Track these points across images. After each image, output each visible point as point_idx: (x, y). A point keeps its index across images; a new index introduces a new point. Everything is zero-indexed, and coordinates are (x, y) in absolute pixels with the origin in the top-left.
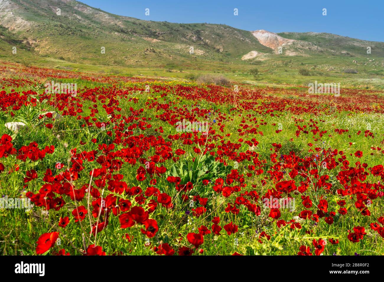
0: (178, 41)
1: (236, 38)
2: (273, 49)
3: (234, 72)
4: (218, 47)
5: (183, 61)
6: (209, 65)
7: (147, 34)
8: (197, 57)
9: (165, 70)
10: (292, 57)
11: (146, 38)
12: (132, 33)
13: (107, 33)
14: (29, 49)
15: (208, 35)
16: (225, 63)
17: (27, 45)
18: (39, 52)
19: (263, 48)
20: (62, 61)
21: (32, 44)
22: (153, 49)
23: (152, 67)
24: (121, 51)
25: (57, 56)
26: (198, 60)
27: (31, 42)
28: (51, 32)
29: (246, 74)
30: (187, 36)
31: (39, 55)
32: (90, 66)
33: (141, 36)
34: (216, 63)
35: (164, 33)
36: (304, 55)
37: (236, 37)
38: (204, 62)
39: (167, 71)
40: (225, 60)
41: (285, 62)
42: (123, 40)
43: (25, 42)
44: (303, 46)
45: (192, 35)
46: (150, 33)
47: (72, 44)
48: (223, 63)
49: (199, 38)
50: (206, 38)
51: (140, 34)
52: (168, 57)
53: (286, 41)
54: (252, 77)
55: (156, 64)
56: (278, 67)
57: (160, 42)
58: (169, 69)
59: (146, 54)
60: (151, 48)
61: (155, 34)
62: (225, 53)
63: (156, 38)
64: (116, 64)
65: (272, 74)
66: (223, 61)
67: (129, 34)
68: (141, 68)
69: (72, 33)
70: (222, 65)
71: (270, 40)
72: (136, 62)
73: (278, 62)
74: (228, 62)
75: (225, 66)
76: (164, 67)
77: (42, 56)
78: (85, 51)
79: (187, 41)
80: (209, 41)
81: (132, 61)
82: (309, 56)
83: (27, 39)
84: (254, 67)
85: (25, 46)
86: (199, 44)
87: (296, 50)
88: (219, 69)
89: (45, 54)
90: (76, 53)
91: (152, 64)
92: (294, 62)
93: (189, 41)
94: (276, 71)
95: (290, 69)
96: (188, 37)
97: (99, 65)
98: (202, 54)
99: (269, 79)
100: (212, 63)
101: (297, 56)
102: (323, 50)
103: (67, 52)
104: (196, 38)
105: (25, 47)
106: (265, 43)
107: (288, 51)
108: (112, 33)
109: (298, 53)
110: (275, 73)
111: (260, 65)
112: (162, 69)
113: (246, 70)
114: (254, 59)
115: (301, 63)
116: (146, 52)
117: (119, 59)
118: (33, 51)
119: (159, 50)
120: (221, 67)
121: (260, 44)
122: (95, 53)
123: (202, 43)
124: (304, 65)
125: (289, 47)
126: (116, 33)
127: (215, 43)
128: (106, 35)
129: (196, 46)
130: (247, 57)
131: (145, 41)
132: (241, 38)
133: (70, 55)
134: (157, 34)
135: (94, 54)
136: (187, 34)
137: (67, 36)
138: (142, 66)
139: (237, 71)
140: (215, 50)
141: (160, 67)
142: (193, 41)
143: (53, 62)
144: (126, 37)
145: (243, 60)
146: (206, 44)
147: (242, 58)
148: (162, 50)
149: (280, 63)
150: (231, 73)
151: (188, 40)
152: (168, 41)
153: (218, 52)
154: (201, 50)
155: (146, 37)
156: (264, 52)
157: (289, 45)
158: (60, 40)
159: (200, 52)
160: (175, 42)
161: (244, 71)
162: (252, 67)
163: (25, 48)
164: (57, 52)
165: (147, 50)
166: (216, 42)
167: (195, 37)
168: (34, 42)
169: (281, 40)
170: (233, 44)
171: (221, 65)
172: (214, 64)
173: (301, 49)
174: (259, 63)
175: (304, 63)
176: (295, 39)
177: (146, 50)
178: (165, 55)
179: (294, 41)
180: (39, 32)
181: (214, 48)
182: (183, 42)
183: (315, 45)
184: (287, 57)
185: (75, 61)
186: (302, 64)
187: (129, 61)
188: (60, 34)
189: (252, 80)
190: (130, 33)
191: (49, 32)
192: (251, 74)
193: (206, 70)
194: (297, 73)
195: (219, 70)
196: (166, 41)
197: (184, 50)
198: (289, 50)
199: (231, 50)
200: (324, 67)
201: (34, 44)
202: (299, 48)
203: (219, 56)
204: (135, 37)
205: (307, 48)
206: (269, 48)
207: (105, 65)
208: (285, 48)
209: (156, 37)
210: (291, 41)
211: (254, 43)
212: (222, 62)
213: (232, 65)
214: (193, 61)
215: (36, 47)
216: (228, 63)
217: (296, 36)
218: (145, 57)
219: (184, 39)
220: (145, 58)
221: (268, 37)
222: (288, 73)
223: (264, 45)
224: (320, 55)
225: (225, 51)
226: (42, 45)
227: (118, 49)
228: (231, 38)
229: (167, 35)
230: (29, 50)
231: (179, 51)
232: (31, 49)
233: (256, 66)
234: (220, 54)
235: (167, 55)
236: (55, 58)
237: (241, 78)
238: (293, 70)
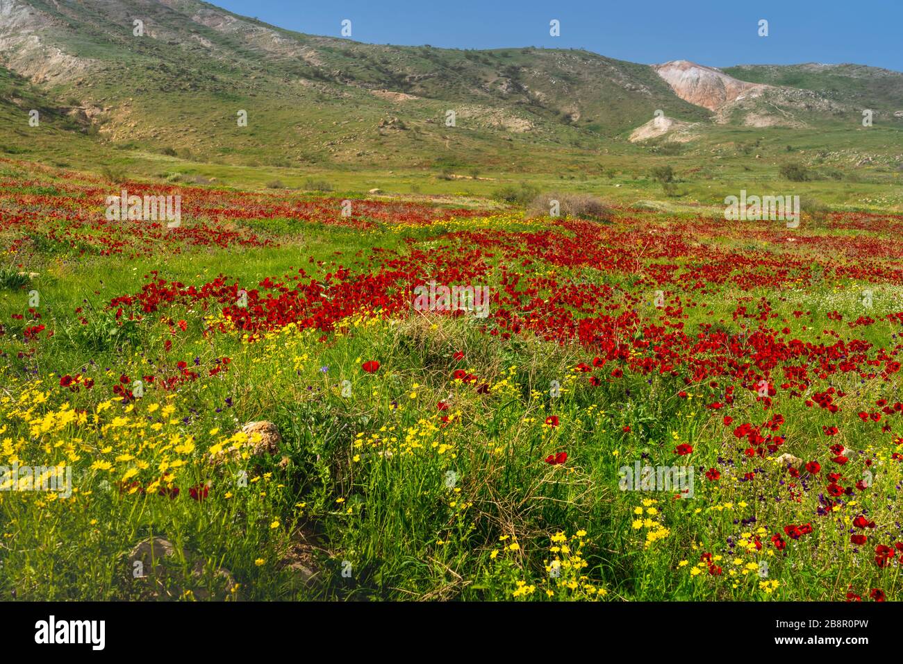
0: (463, 96)
1: (614, 85)
2: (713, 110)
3: (611, 175)
4: (566, 110)
5: (478, 150)
6: (546, 158)
7: (382, 81)
8: (512, 138)
9: (434, 174)
10: (761, 131)
11: (380, 92)
12: (342, 80)
13: (279, 81)
14: (84, 129)
15: (540, 79)
16: (585, 152)
17: (81, 121)
18: (112, 136)
19: (685, 110)
21: (92, 116)
22: (400, 121)
23: (398, 167)
24: (318, 127)
26: (515, 144)
27: (88, 112)
28: (139, 85)
29: (644, 181)
30: (486, 82)
31: (112, 144)
32: (242, 170)
33: (367, 88)
34: (564, 153)
35: (426, 78)
36: (794, 124)
37: (614, 81)
38: (532, 150)
39: (440, 178)
40: (586, 144)
41: (743, 145)
42: (320, 99)
43: (74, 112)
44: (791, 101)
45: (498, 78)
46: (390, 79)
47: (192, 113)
48: (581, 151)
49: (517, 88)
50: (534, 86)
51: (363, 82)
52: (439, 140)
53: (747, 88)
54: (660, 190)
55: (408, 159)
56: (726, 157)
57: (416, 101)
58: (445, 172)
59: (382, 135)
60: (396, 119)
61: (403, 81)
62: (585, 124)
63: (406, 92)
64: (307, 163)
65: (711, 178)
66: (580, 148)
67: (336, 82)
68: (373, 171)
69: (193, 86)
70: (580, 158)
71: (704, 86)
72: (359, 155)
73: (724, 146)
74: (595, 149)
75: (588, 159)
76: (431, 167)
77: (122, 148)
78: (228, 131)
79: (485, 95)
80: (544, 95)
81: (348, 154)
83: (78, 104)
84: (663, 161)
86: (518, 103)
87: (773, 111)
88: (571, 168)
89: (126, 142)
90: (205, 137)
91: (400, 159)
93: (491, 97)
94: (720, 170)
96: (488, 85)
97: (264, 167)
98: (525, 130)
99: (702, 193)
100: (553, 154)
101: (776, 128)
102: (843, 110)
103: (182, 134)
104: (508, 87)
106: (690, 95)
107: (753, 115)
108: (293, 82)
109: (778, 119)
110: (717, 175)
111: (678, 154)
112: (425, 172)
113: (643, 171)
114: (661, 138)
116: (381, 130)
117: (313, 149)
118: (96, 133)
119: (416, 124)
120: (575, 162)
121: (678, 98)
122: (250, 134)
123: (524, 99)
125: (753, 105)
126: (302, 81)
127: (558, 99)
128: (278, 88)
129: (510, 109)
130: (642, 134)
131: (377, 99)
132: (628, 85)
133: (189, 142)
134: (407, 79)
135: (249, 137)
136: (484, 78)
137: (179, 93)
138: (373, 166)
139: (620, 173)
140: (559, 116)
141: (420, 166)
142: (501, 97)
143: (150, 161)
144: (327, 91)
145: (633, 141)
146: (535, 102)
147: (632, 136)
148: (424, 122)
149: (730, 147)
150: (605, 180)
151: (487, 92)
152: (436, 98)
153: (568, 124)
154: (523, 118)
155: (379, 89)
156: (688, 120)
157: (753, 99)
158: (163, 104)
159: (519, 125)
160: (455, 100)
161: (638, 172)
162: (659, 161)
163: (75, 129)
164: (156, 136)
165: (386, 123)
166: (561, 95)
167: (505, 86)
168: (97, 111)
169: (733, 86)
170: (606, 99)
171: (576, 158)
172: (560, 157)
173: (787, 109)
174: (675, 149)
175: (793, 146)
176: (769, 82)
177: (382, 124)
178: (431, 135)
179: (768, 89)
180: (109, 86)
181: (557, 113)
182: (474, 99)
183: (824, 97)
184: (749, 131)
185: (203, 158)
186: (789, 149)
187: (341, 153)
188: (162, 89)
189: (658, 197)
190: (338, 80)
191: (134, 86)
192: (655, 180)
193: (539, 171)
194: (774, 174)
195: (571, 171)
196: (430, 97)
197: (479, 119)
198: (755, 111)
199: (600, 117)
201: (99, 116)
202: (781, 107)
203: (570, 134)
204: (350, 89)
205: (803, 105)
206: (701, 108)
207: (280, 165)
208: (745, 108)
209: (405, 87)
210: (760, 88)
211: (662, 97)
212: (576, 150)
213: (605, 156)
214: (504, 150)
215: (103, 123)
216: (593, 152)
217: (773, 75)
218: (380, 141)
219: (479, 92)
220: (381, 144)
221: (698, 79)
222: (751, 175)
223: (688, 99)
224: (836, 125)
225: (585, 119)
226: (118, 118)
227: (311, 122)
228: (601, 86)
229: (433, 82)
230: (85, 133)
231: (466, 124)
232: (90, 130)
233: (667, 158)
234: (572, 129)
235: (437, 135)
236: (153, 151)
237: (630, 191)
238: (766, 166)
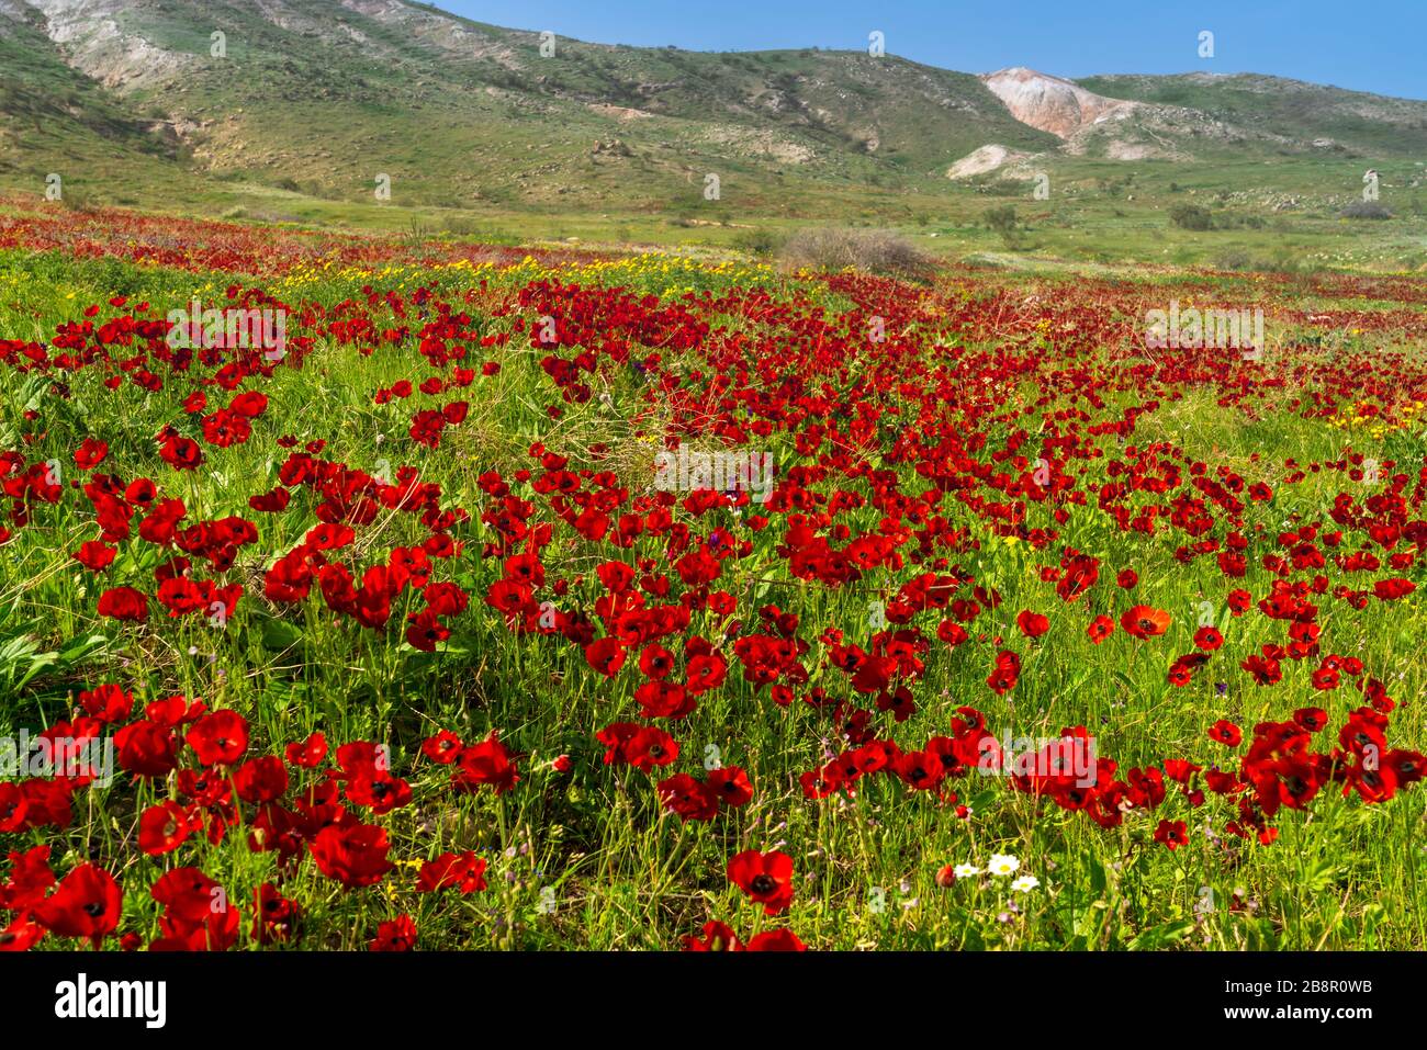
0: (716, 114)
1: (927, 100)
2: (1062, 137)
3: (923, 221)
4: (860, 135)
5: (733, 186)
6: (830, 198)
7: (603, 92)
8: (783, 171)
9: (666, 218)
10: (1131, 165)
11: (601, 107)
12: (547, 90)
13: (457, 89)
14: (171, 152)
15: (825, 91)
16: (887, 191)
17: (167, 140)
18: (210, 162)
19: (1024, 136)
20: (290, 194)
21: (184, 134)
22: (623, 145)
23: (617, 209)
24: (506, 152)
25: (270, 176)
26: (786, 180)
27: (179, 129)
28: (252, 91)
29: (970, 229)
30: (750, 95)
31: (207, 174)
32: (390, 211)
33: (584, 100)
34: (855, 191)
35: (666, 89)
36: (1175, 156)
37: (926, 95)
38: (809, 187)
39: (674, 224)
40: (886, 181)
41: (1107, 183)
42: (514, 113)
43: (158, 127)
44: (1171, 125)
45: (766, 91)
46: (615, 89)
47: (327, 131)
48: (880, 190)
49: (792, 103)
50: (816, 102)
51: (577, 93)
52: (678, 172)
53: (1110, 106)
54: (998, 240)
55: (632, 197)
56: (1085, 199)
57: (650, 120)
58: (683, 215)
59: (595, 163)
60: (617, 142)
61: (633, 92)
62: (885, 154)
63: (637, 107)
64: (485, 202)
65: (1068, 226)
66: (879, 185)
67: (540, 93)
68: (579, 215)
69: (332, 93)
70: (878, 199)
71: (1051, 103)
72: (562, 192)
73: (1081, 184)
74: (899, 188)
75: (889, 200)
76: (665, 209)
77: (220, 179)
78: (376, 157)
79: (748, 112)
80: (829, 114)
81: (546, 190)
82: (1192, 159)
83: (165, 117)
84: (997, 203)
85: (159, 142)
86: (793, 125)
87: (1146, 138)
88: (865, 212)
89: (229, 170)
90: (343, 165)
91: (621, 197)
92: (1143, 181)
93: (756, 116)
94: (1080, 215)
95: (1134, 209)
96: (752, 100)
97: (423, 208)
98: (802, 161)
99: (1063, 245)
100: (840, 193)
101: (1150, 161)
102: (1243, 136)
103: (309, 160)
104: (780, 102)
105: (158, 147)
106: (1031, 115)
107: (1118, 144)
108: (478, 91)
109: (1153, 150)
110: (1076, 223)
111: (1017, 195)
112: (655, 215)
113: (969, 216)
114: (992, 174)
115: (1168, 186)
116: (595, 156)
117: (497, 183)
118: (188, 159)
119: (645, 148)
120: (873, 204)
121: (1015, 121)
122: (410, 162)
123: (802, 119)
124: (1180, 190)
125: (1118, 130)
126: (490, 90)
127: (849, 119)
128: (455, 98)
129: (781, 132)
130: (966, 168)
131: (596, 116)
132: (946, 101)
133: (319, 172)
134: (640, 90)
135: (408, 167)
136: (746, 89)
137: (310, 102)
138: (581, 208)
139: (936, 220)
140: (849, 144)
141: (649, 208)
142: (770, 115)
143: (257, 198)
144: (525, 104)
145: (952, 177)
146: (817, 124)
147: (950, 171)
148: (657, 146)
149: (1089, 185)
150: (915, 227)
151: (751, 109)
152: (679, 116)
153: (863, 153)
154: (799, 144)
155: (599, 102)
156: (1029, 149)
157: (1119, 122)
158: (286, 117)
159: (794, 153)
160: (705, 119)
161: (959, 219)
162: (991, 203)
163: (158, 152)
164: (273, 163)
165: (602, 147)
166: (852, 115)
167: (776, 100)
168: (192, 127)
169: (1091, 104)
170: (916, 120)
171: (872, 198)
172: (850, 196)
173: (1165, 136)
174: (1013, 188)
175: (1180, 184)
176: (1141, 99)
177: (597, 148)
178: (667, 164)
179: (1139, 107)
180: (209, 92)
181: (848, 139)
182: (733, 118)
183: (1217, 118)
184: (1114, 165)
185: (337, 195)
186: (1174, 188)
187: (537, 189)
188: (285, 97)
189: (997, 250)
190: (542, 90)
191: (246, 92)
192: (988, 228)
193: (820, 217)
194: (1161, 223)
195: (865, 216)
196: (671, 115)
197: (738, 146)
198: (1120, 138)
199: (907, 144)
200: (1256, 198)
201: (193, 134)
202: (1158, 133)
203: (864, 167)
204: (559, 102)
205: (1187, 129)
206: (1046, 134)
207: (447, 205)
208: (1108, 134)
209: (637, 100)
210: (1128, 106)
211: (992, 118)
212: (876, 189)
213: (915, 198)
214: (771, 186)
215: (199, 143)
216: (896, 191)
217: (1146, 89)
218: (593, 173)
219: (738, 108)
220: (595, 176)
221: (1042, 94)
222: (1126, 222)
223: (1028, 121)
224: (1233, 157)
225: (885, 147)
226: (221, 136)
227: (496, 145)
228: (909, 102)
229: (676, 95)
230: (173, 158)
231: (720, 151)
232: (180, 153)
233: (1002, 199)
234: (868, 160)
235: (675, 164)
236: (266, 184)
237: (953, 243)
238: (1145, 210)
